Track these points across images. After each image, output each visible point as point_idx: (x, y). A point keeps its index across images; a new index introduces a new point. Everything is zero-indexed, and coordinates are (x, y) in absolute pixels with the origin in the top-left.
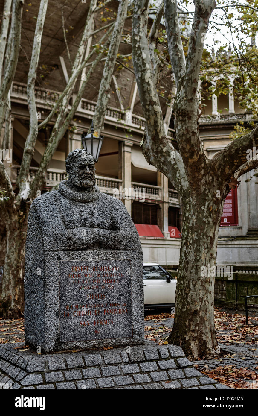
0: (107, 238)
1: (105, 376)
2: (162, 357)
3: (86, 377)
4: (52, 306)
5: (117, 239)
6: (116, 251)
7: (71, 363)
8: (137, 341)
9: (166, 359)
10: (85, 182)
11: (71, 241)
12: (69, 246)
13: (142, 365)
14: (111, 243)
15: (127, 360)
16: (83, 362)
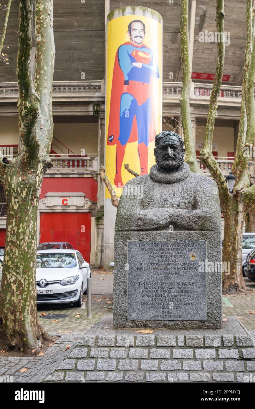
0: (181, 218)
1: (152, 359)
2: (225, 346)
3: (131, 356)
4: (120, 284)
5: (191, 218)
6: (190, 232)
7: (120, 342)
8: (212, 325)
9: (229, 348)
10: (167, 162)
11: (140, 221)
12: (139, 226)
13: (198, 351)
14: (185, 223)
15: (182, 345)
16: (133, 341)
